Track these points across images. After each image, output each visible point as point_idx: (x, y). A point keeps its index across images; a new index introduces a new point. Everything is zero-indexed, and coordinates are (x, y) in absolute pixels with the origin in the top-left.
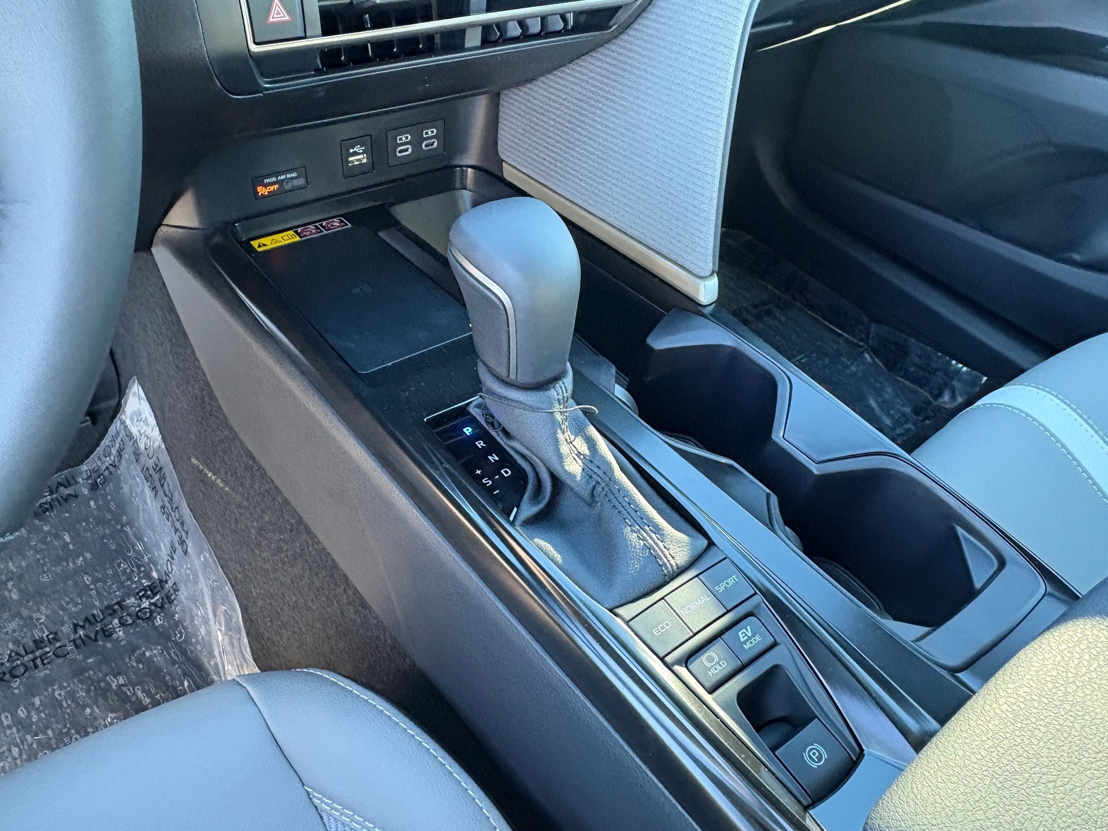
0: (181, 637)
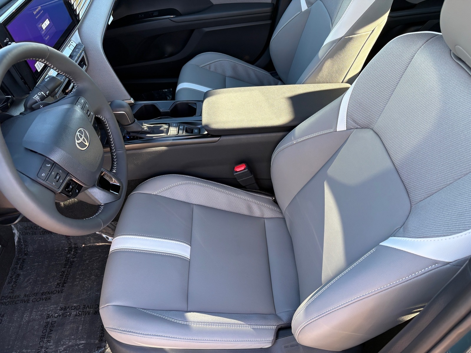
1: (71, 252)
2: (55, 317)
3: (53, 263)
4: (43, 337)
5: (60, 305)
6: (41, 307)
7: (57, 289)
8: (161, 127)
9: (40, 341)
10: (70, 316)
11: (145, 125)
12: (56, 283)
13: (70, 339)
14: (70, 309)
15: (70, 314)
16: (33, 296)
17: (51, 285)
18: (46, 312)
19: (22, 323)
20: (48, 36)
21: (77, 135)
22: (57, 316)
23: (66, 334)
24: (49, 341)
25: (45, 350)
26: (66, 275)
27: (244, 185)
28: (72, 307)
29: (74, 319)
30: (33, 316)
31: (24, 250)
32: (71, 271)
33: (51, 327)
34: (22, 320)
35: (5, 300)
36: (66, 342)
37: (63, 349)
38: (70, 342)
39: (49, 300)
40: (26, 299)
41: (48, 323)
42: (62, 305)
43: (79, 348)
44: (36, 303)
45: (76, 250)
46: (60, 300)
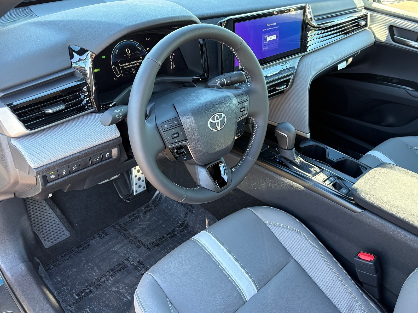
0: (193, 234)
1: (181, 227)
2: (130, 264)
3: (163, 225)
4: (112, 270)
5: (141, 258)
6: (130, 249)
7: (149, 246)
8: (312, 167)
9: (108, 271)
10: (139, 271)
11: (299, 159)
12: (152, 241)
13: (124, 287)
14: (143, 266)
15: (140, 270)
16: (133, 237)
17: (149, 240)
18: (129, 255)
19: (111, 250)
20: (268, 48)
21: (215, 115)
22: (132, 264)
23: (125, 281)
24: (112, 276)
25: (105, 280)
26: (163, 241)
27: (361, 280)
28: (145, 267)
29: (139, 276)
30: (120, 250)
31: (156, 203)
32: (168, 241)
33: (122, 268)
34: (113, 247)
35: (117, 226)
36: (120, 287)
37: (114, 290)
38: (122, 289)
39: (138, 248)
40: (128, 235)
41: (123, 263)
42: (141, 259)
43: (123, 299)
44: (130, 243)
45: (185, 229)
46: (144, 255)
